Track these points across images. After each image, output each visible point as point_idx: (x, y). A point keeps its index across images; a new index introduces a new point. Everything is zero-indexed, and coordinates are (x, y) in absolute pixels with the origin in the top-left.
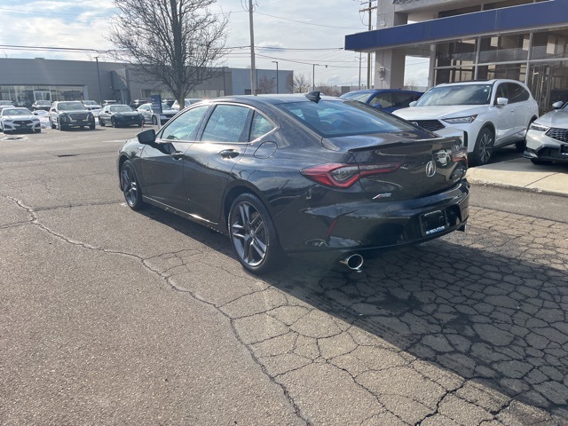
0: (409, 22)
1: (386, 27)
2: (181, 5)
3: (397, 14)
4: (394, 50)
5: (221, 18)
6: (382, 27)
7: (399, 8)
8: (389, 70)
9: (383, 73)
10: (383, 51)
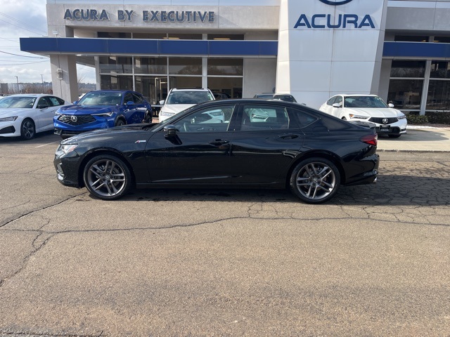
0: (75, 37)
3: (67, 27)
4: (69, 56)
6: (55, 35)
7: (70, 23)
8: (66, 72)
9: (61, 74)
10: (58, 55)
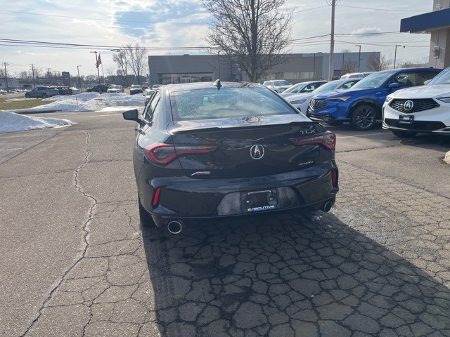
1: (442, 9)
2: (258, 8)
5: (286, 17)
6: (438, 8)
9: (437, 52)
10: (439, 31)
